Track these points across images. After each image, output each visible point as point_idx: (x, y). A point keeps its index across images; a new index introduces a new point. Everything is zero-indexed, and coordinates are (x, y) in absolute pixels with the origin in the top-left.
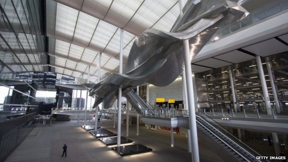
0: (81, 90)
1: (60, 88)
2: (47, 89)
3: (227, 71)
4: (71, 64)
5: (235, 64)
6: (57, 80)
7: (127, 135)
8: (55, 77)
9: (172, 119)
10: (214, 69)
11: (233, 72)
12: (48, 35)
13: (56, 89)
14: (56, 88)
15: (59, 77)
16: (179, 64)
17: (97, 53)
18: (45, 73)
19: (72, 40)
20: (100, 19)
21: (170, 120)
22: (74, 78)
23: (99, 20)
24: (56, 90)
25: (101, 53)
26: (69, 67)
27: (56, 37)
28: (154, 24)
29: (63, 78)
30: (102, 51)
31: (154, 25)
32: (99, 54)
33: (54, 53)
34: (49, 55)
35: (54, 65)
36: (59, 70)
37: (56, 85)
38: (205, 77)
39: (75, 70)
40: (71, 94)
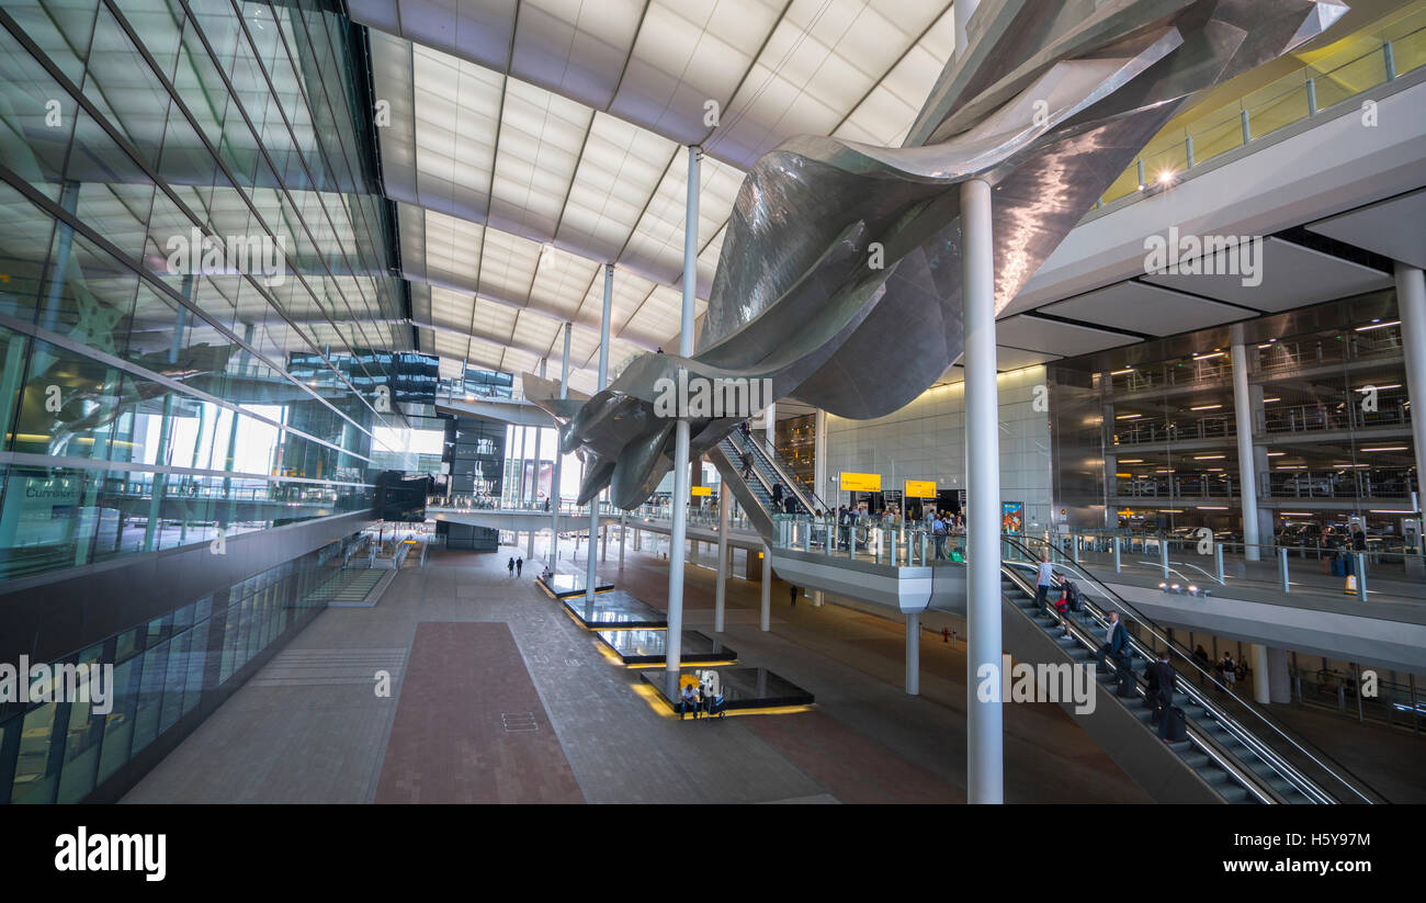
0: (539, 427)
1: (456, 417)
2: (411, 420)
3: (1223, 350)
4: (492, 314)
5: (1264, 314)
6: (445, 383)
7: (720, 628)
8: (433, 371)
9: (903, 570)
10: (1148, 337)
11: (1258, 357)
12: (392, 192)
13: (442, 422)
14: (439, 416)
15: (449, 369)
16: (946, 310)
17: (596, 265)
18: (395, 352)
19: (485, 209)
20: (596, 107)
21: (893, 573)
22: (512, 375)
23: (592, 110)
24: (443, 426)
25: (610, 266)
26: (487, 329)
27: (423, 201)
28: (846, 118)
29: (470, 376)
30: (615, 253)
31: (846, 123)
32: (603, 267)
33: (423, 270)
34: (407, 277)
35: (430, 321)
36: (446, 340)
37: (438, 403)
38: (1102, 379)
39: (509, 342)
40: (499, 443)
